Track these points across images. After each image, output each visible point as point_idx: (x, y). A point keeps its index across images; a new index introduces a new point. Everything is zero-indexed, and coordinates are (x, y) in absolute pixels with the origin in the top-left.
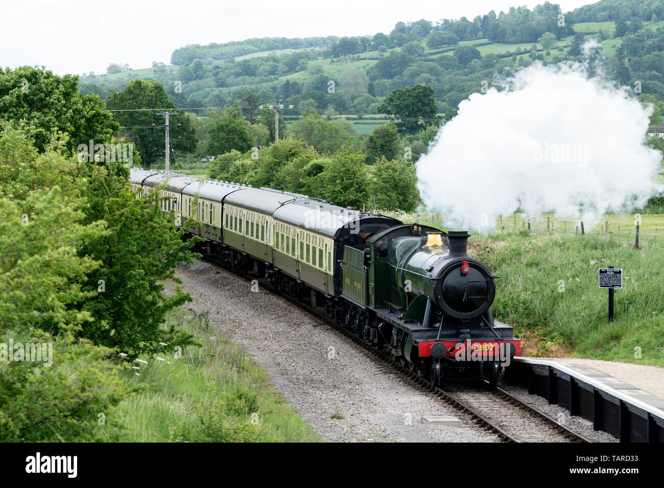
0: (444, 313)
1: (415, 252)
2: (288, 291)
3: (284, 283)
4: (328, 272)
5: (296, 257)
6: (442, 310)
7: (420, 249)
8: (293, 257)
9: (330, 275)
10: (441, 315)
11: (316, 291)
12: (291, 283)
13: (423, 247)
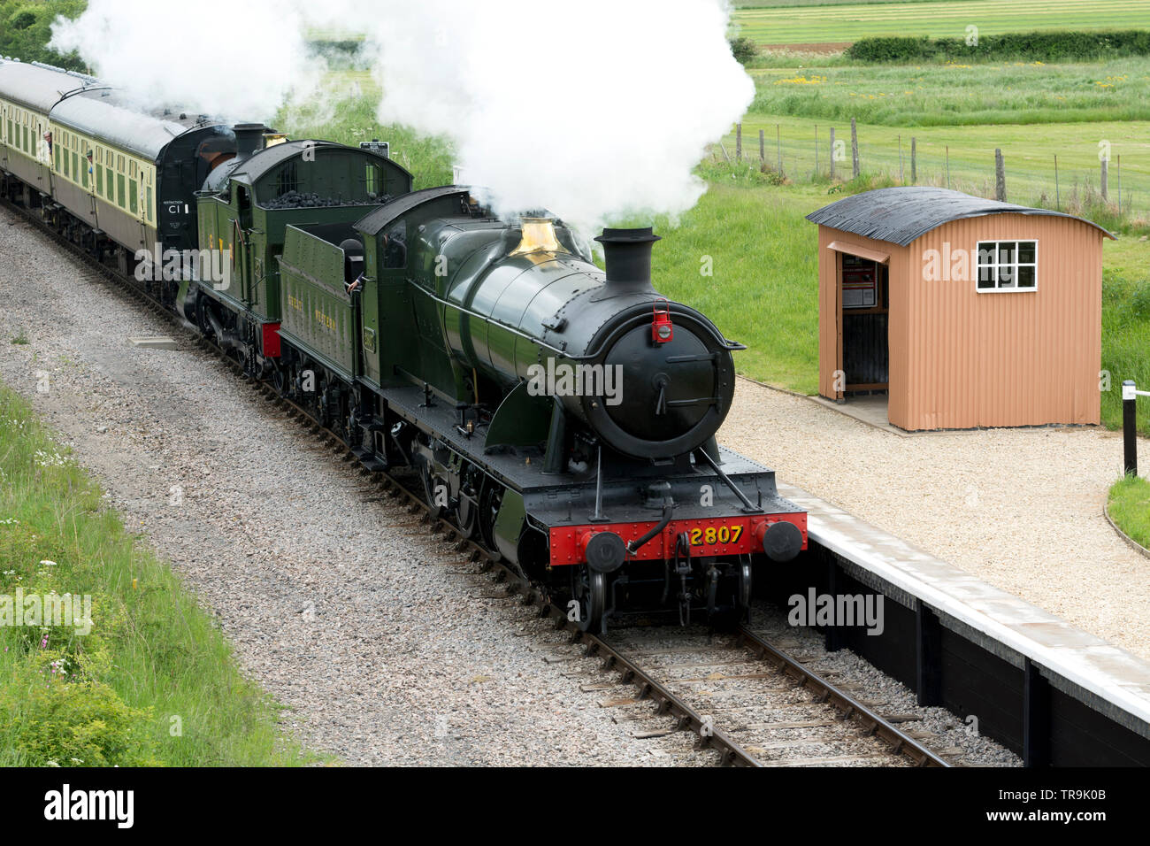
0: (603, 441)
1: (493, 265)
2: (79, 242)
3: (72, 229)
4: (147, 222)
5: (89, 190)
6: (594, 432)
7: (505, 259)
8: (85, 188)
9: (151, 228)
10: (594, 448)
11: (127, 250)
12: (83, 229)
13: (512, 254)
